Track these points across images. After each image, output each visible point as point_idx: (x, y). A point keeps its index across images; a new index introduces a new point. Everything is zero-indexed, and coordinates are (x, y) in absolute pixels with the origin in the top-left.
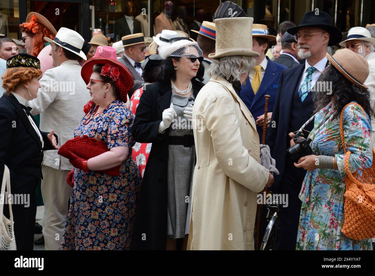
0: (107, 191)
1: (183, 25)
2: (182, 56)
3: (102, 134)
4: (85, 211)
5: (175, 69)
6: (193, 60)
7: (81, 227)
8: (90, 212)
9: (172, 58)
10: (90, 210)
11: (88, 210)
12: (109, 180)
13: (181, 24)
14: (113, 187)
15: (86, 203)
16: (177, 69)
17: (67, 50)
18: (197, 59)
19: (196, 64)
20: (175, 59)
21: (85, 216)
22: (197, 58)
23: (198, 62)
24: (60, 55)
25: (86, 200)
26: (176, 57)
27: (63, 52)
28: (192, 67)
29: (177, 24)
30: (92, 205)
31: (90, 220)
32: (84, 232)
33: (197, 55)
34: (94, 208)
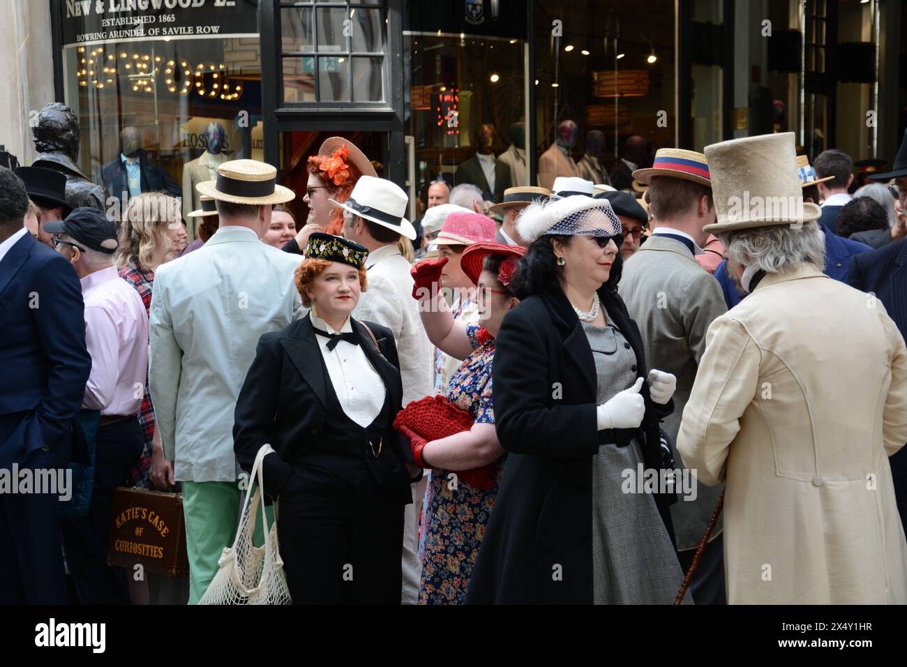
0: (472, 518)
1: (599, 168)
2: (575, 232)
3: (472, 397)
4: (435, 554)
5: (559, 264)
6: (601, 240)
7: (427, 586)
8: (445, 557)
9: (552, 239)
10: (445, 552)
11: (442, 551)
12: (476, 494)
13: (593, 167)
14: (483, 510)
15: (438, 537)
16: (563, 263)
17: (370, 222)
18: (611, 240)
19: (608, 251)
20: (558, 240)
21: (436, 564)
22: (611, 237)
23: (612, 245)
24: (360, 233)
25: (438, 531)
26: (562, 235)
27: (366, 227)
28: (599, 258)
29: (585, 167)
30: (447, 542)
31: (446, 573)
32: (432, 597)
33: (611, 230)
34: (452, 550)
